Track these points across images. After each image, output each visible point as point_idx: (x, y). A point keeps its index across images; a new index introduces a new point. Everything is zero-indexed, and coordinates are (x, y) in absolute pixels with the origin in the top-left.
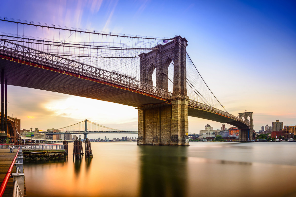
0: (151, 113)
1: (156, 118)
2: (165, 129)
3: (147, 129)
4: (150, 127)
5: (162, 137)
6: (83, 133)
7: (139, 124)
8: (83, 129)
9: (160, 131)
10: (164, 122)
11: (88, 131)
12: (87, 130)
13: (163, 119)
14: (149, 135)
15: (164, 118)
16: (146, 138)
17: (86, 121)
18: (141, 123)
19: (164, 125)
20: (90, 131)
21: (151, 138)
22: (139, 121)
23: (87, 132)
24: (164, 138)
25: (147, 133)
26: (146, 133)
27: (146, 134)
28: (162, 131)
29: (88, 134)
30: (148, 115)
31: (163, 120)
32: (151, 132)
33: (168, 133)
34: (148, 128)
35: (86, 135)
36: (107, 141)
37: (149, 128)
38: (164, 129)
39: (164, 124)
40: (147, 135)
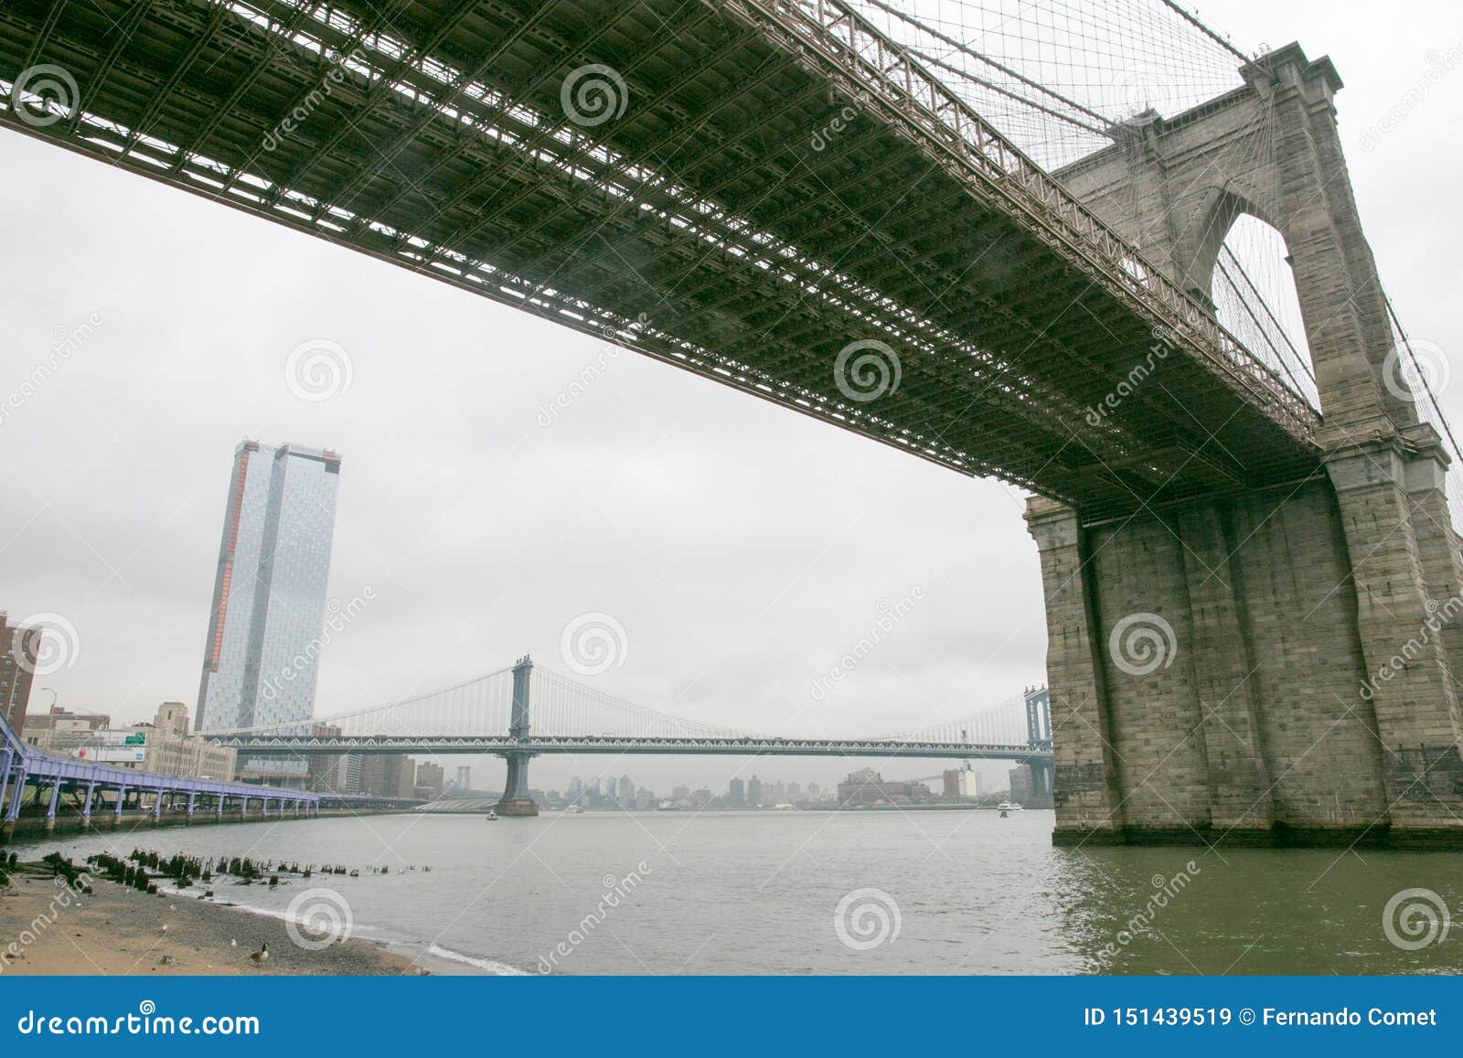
0: (1149, 569)
1: (1209, 606)
2: (1310, 698)
3: (1129, 702)
4: (1155, 686)
5: (1284, 761)
6: (500, 752)
7: (1057, 664)
8: (501, 725)
9: (1261, 718)
10: (1283, 640)
11: (531, 734)
12: (527, 728)
13: (1267, 613)
14: (1152, 748)
15: (1271, 598)
16: (1129, 772)
17: (522, 672)
18: (1074, 651)
19: (1289, 664)
20: (549, 735)
21: (1173, 771)
22: (1050, 634)
23: (527, 740)
24: (1309, 774)
25: (1133, 737)
26: (1127, 730)
27: (1126, 747)
28: (1277, 713)
29: (531, 759)
30: (1122, 588)
31: (1273, 617)
32: (1171, 721)
33: (1337, 731)
34: (1140, 694)
35: (519, 761)
36: (632, 805)
37: (1144, 688)
38: (1295, 692)
39: (1286, 652)
40: (1133, 750)
